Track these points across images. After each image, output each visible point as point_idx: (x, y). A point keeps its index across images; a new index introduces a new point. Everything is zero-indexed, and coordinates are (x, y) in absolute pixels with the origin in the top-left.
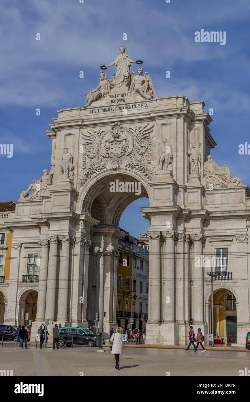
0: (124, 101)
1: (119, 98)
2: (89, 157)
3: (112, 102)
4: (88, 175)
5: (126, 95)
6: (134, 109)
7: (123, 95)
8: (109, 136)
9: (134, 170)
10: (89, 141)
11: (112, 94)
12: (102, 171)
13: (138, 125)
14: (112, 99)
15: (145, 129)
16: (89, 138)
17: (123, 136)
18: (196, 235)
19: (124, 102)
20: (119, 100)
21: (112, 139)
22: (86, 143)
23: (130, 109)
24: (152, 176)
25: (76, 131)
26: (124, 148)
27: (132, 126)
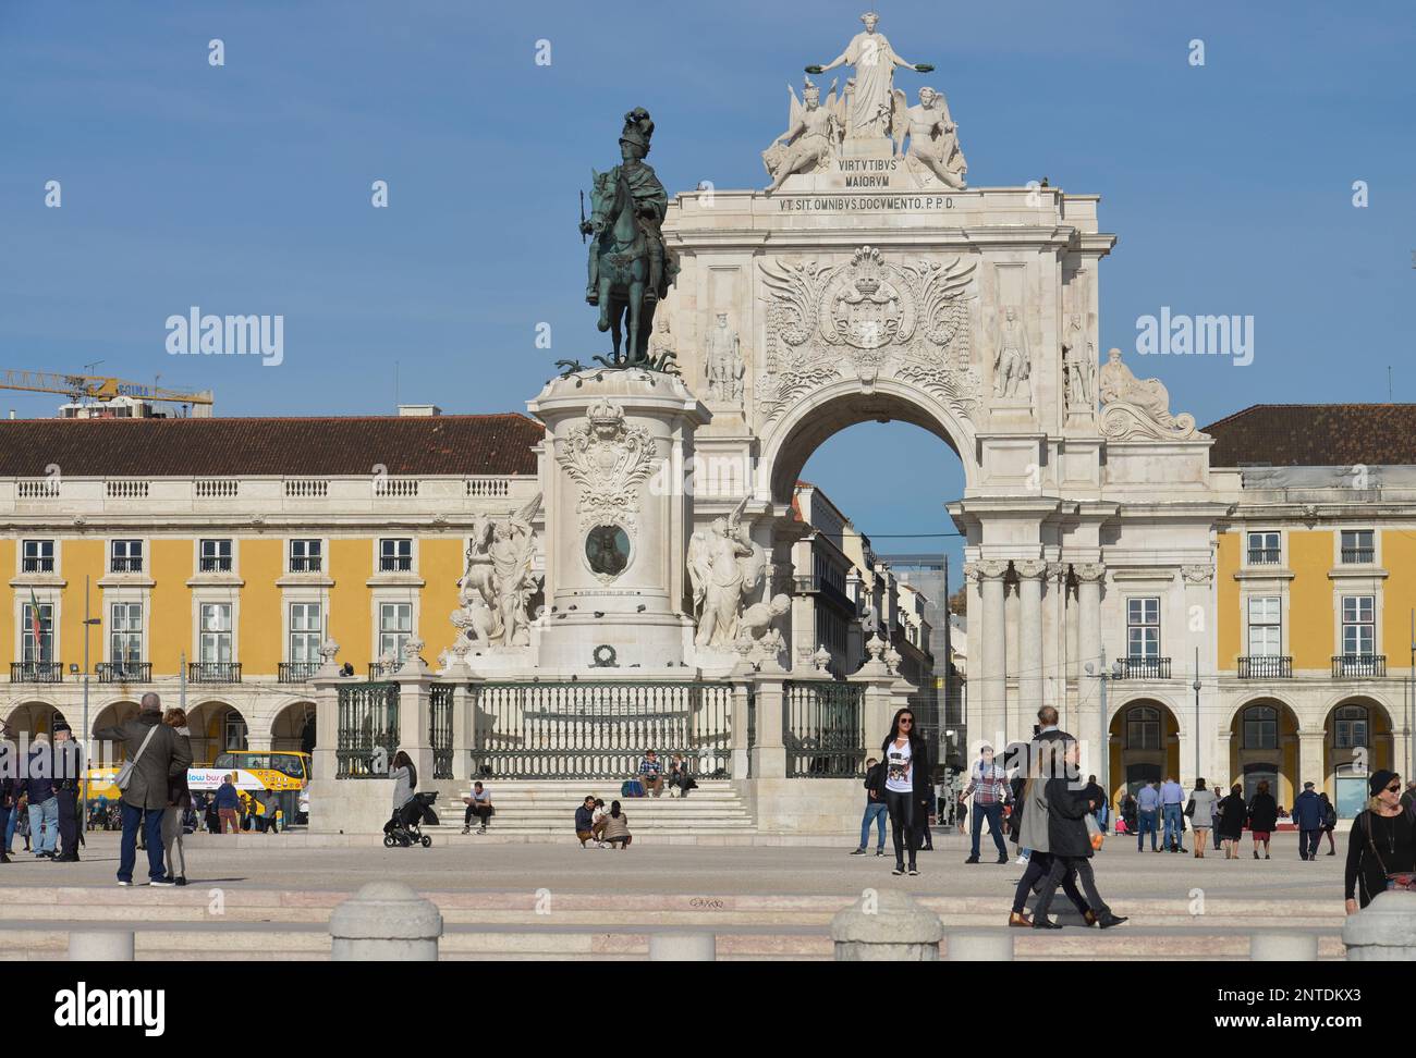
0: (886, 183)
1: (869, 172)
2: (786, 341)
3: (849, 184)
4: (784, 392)
5: (890, 165)
6: (914, 210)
7: (880, 164)
8: (846, 286)
9: (920, 385)
10: (786, 295)
11: (848, 157)
12: (826, 382)
13: (930, 258)
14: (849, 173)
15: (950, 275)
16: (784, 285)
17: (887, 289)
18: (1087, 566)
19: (884, 188)
20: (871, 181)
21: (857, 296)
22: (776, 299)
23: (904, 210)
24: (972, 405)
25: (743, 259)
26: (892, 324)
27: (910, 260)
